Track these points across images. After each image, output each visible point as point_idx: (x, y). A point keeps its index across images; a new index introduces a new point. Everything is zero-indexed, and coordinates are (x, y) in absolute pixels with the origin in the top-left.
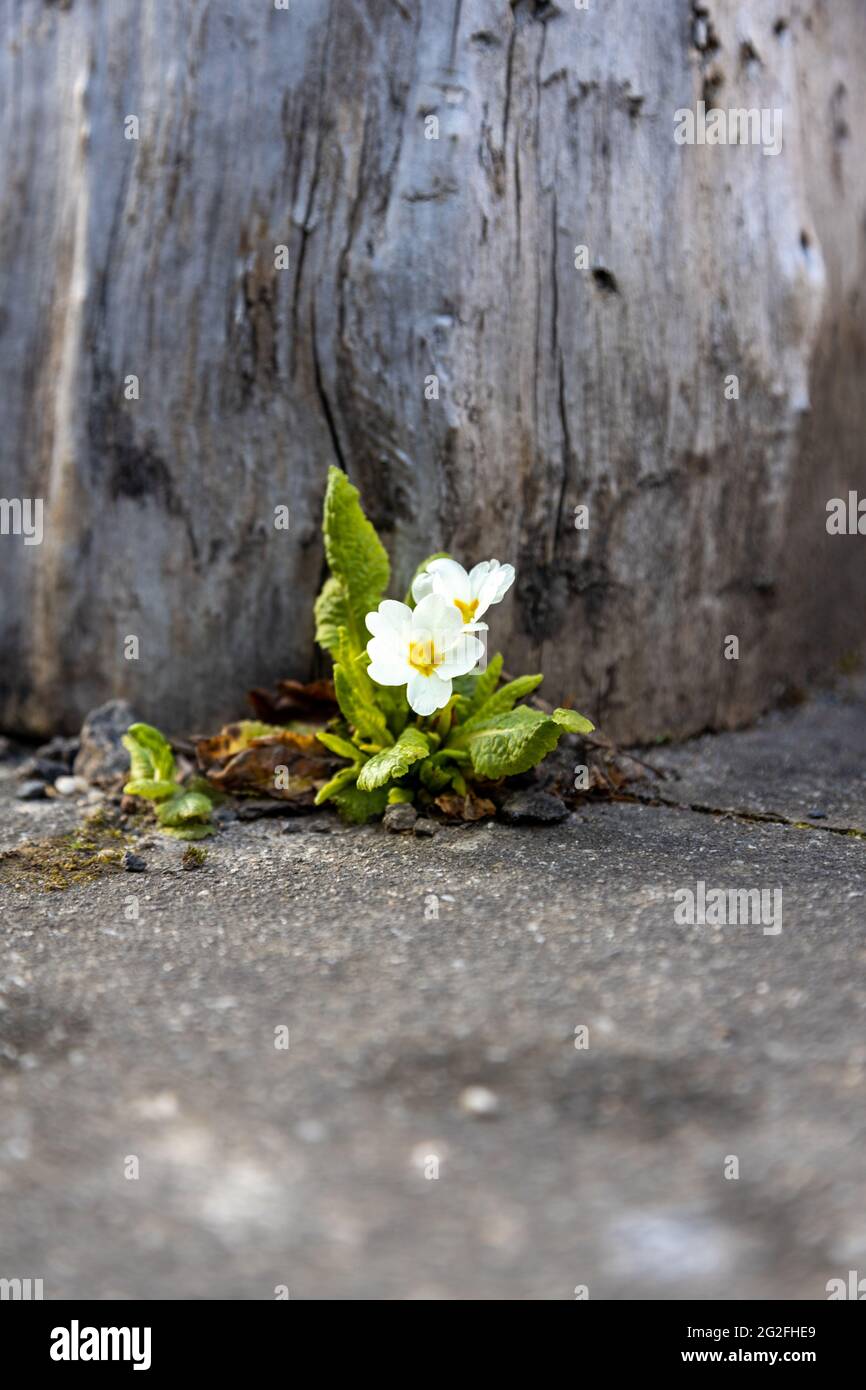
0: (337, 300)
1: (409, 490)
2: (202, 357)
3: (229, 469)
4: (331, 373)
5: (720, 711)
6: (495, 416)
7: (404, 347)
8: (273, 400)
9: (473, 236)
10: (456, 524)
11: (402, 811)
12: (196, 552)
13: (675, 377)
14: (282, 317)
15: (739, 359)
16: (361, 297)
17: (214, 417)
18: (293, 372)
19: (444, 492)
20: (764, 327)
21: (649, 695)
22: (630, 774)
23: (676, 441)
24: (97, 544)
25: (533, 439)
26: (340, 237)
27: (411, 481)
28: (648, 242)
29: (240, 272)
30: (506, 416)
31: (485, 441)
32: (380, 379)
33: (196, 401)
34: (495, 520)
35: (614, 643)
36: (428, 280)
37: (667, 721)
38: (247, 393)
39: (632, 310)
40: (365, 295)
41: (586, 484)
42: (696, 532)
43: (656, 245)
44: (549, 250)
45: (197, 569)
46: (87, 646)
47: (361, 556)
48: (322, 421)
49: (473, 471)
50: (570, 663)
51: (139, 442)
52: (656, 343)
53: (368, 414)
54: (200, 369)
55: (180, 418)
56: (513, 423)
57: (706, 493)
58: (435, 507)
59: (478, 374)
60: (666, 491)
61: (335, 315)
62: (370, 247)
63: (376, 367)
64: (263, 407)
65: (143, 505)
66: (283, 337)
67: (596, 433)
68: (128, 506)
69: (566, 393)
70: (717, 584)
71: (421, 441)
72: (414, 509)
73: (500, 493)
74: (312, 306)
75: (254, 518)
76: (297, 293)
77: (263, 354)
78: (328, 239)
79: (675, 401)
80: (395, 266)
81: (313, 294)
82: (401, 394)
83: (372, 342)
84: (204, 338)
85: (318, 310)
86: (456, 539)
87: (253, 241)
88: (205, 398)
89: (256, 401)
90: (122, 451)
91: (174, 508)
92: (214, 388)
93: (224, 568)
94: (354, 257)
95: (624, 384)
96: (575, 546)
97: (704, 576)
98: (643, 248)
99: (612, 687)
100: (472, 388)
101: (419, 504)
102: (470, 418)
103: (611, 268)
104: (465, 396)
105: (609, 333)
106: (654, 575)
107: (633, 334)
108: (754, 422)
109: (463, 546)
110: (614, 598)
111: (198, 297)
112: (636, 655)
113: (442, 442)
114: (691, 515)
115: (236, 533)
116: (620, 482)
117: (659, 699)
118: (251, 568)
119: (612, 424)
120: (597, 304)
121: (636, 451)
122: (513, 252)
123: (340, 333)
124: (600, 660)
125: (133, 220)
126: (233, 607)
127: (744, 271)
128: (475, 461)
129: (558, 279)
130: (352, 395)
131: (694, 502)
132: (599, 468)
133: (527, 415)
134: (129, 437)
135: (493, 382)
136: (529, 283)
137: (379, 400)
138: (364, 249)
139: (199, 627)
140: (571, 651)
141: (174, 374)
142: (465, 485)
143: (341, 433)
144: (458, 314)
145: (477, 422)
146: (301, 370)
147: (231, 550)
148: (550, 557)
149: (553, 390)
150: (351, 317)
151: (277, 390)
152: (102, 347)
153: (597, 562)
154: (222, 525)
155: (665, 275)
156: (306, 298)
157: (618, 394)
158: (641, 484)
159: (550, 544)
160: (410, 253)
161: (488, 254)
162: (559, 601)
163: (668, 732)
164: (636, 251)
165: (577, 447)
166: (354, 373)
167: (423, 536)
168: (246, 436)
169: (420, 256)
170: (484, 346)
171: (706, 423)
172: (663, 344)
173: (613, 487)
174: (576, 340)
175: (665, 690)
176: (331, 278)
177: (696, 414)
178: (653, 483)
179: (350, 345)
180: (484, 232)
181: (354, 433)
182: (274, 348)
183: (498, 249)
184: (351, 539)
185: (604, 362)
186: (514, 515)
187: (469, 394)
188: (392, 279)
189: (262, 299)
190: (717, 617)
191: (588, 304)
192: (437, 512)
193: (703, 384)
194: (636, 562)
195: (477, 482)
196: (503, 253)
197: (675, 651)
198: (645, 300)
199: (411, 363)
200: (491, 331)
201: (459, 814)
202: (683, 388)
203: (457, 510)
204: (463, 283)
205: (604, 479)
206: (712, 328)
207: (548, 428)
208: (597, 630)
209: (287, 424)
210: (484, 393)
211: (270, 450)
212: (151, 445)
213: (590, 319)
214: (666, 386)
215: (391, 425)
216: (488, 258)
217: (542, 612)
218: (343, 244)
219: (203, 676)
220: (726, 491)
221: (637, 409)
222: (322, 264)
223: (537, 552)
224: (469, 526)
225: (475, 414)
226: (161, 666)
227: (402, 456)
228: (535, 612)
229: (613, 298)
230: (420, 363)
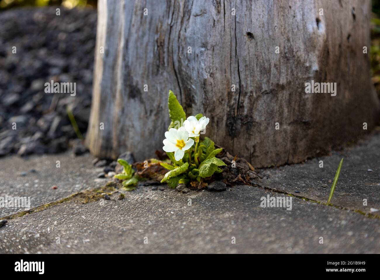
0: (178, 45)
1: (195, 96)
2: (148, 61)
3: (154, 91)
4: (177, 64)
5: (291, 158)
6: (218, 75)
7: (193, 57)
8: (164, 72)
9: (211, 25)
10: (208, 105)
11: (181, 185)
12: (146, 113)
13: (273, 62)
14: (166, 50)
15: (294, 56)
16: (183, 43)
17: (150, 77)
18: (168, 64)
19: (204, 96)
20: (302, 47)
21: (266, 153)
22: (252, 177)
23: (274, 81)
24: (126, 111)
25: (230, 82)
26: (179, 27)
27: (196, 93)
28: (263, 24)
29: (156, 38)
30: (222, 75)
31: (215, 82)
32: (188, 66)
33: (146, 73)
34: (219, 104)
35: (255, 138)
36: (199, 38)
37: (272, 161)
38: (158, 70)
39: (258, 44)
40: (184, 43)
41: (246, 93)
42: (281, 107)
43: (266, 24)
44: (234, 29)
45: (147, 117)
46: (123, 137)
47: (178, 115)
48: (175, 77)
49: (212, 90)
50: (242, 144)
51: (134, 84)
52: (267, 53)
53: (185, 75)
54: (147, 65)
55: (143, 77)
56: (224, 77)
57: (284, 95)
58: (202, 101)
59: (213, 64)
60: (270, 95)
61: (177, 49)
62: (185, 29)
63: (186, 63)
64: (162, 74)
65: (135, 101)
66: (166, 55)
67: (249, 79)
68: (132, 101)
69: (240, 68)
70: (289, 122)
71: (197, 83)
72: (196, 101)
73: (221, 96)
74: (172, 46)
75: (160, 104)
76: (169, 43)
77: (161, 60)
78: (176, 28)
79: (273, 69)
80: (191, 35)
81: (172, 43)
82: (192, 69)
83: (186, 55)
84: (148, 56)
85: (173, 48)
86: (208, 110)
87: (159, 30)
88: (149, 72)
89: (160, 72)
90: (131, 86)
91: (142, 101)
92: (151, 69)
93: (153, 117)
94: (182, 33)
95: (257, 65)
96: (243, 111)
97: (284, 119)
98: (262, 26)
99: (255, 151)
100: (211, 68)
101: (197, 100)
102: (210, 76)
103: (252, 32)
104: (209, 70)
105: (252, 50)
106: (267, 119)
107: (259, 51)
108: (299, 74)
109: (210, 111)
110: (255, 126)
111: (147, 45)
112: (262, 142)
113: (203, 83)
114: (279, 102)
115: (156, 108)
116: (256, 93)
117: (269, 155)
118: (159, 117)
119: (254, 76)
120: (248, 42)
121: (261, 84)
122: (223, 29)
123: (178, 53)
124: (251, 143)
125: (133, 26)
126: (155, 128)
127: (295, 31)
128: (212, 88)
129: (236, 36)
130: (182, 70)
131: (280, 98)
132: (250, 89)
133: (228, 75)
134: (132, 83)
135: (217, 66)
136: (228, 37)
137: (187, 72)
138: (184, 30)
139: (147, 133)
140: (243, 141)
141: (142, 66)
142: (210, 95)
143: (180, 81)
144: (206, 47)
145: (212, 77)
146: (170, 64)
147: (154, 113)
148: (236, 114)
149: (236, 67)
150: (181, 49)
151: (165, 69)
152: (127, 59)
153: (250, 116)
154: (152, 106)
155: (269, 33)
156: (171, 44)
157: (255, 68)
158: (263, 93)
159: (236, 111)
160: (194, 30)
161: (215, 30)
162: (239, 127)
163: (273, 164)
164: (260, 27)
165: (243, 83)
166: (182, 64)
167: (199, 109)
168: (158, 82)
169: (197, 32)
170: (214, 55)
171: (283, 75)
172: (269, 53)
173: (254, 94)
174: (242, 53)
175: (271, 152)
176: (177, 39)
177: (280, 73)
178: (266, 93)
179: (181, 57)
180: (214, 24)
181: (183, 80)
182: (164, 58)
183: (218, 28)
184: (175, 110)
185: (250, 59)
186: (225, 103)
187: (210, 69)
188: (190, 38)
189: (161, 45)
190: (289, 131)
191: (245, 43)
192: (202, 102)
193: (282, 64)
194: (261, 116)
195: (213, 94)
196: (220, 29)
197: (275, 141)
198: (263, 40)
199: (195, 61)
200: (217, 51)
201: (197, 187)
202: (275, 65)
203: (208, 101)
204: (208, 38)
205: (251, 92)
206: (284, 47)
207: (235, 78)
208: (250, 135)
209: (167, 78)
210: (215, 69)
211: (163, 86)
212: (137, 84)
213: (246, 47)
214: (270, 65)
215: (191, 78)
216: (215, 31)
217: (234, 130)
218: (179, 29)
219: (148, 146)
220: (290, 95)
221: (261, 71)
222: (174, 35)
223: (232, 113)
224: (211, 106)
225: (212, 75)
226: (139, 143)
227: (193, 87)
228: (232, 130)
229: (253, 40)
230: (197, 61)
